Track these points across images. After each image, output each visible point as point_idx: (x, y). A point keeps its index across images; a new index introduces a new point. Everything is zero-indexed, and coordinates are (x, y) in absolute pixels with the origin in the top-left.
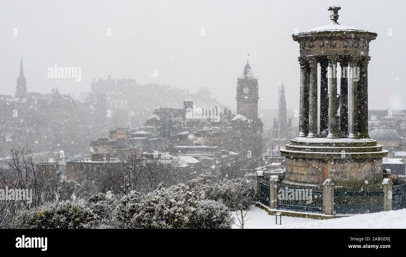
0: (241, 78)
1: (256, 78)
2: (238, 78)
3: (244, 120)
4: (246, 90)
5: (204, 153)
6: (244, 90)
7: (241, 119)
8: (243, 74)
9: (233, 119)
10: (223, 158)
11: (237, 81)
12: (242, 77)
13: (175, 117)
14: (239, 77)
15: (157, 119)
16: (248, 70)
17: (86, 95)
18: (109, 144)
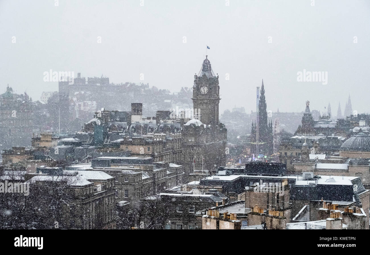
0: (199, 76)
1: (217, 76)
2: (195, 76)
3: (199, 125)
4: (204, 90)
5: (131, 166)
6: (201, 89)
7: (196, 124)
8: (201, 70)
9: (187, 124)
10: (155, 172)
11: (194, 79)
12: (200, 74)
13: (120, 121)
14: (197, 75)
15: (97, 123)
16: (207, 66)
17: (49, 96)
18: (27, 153)
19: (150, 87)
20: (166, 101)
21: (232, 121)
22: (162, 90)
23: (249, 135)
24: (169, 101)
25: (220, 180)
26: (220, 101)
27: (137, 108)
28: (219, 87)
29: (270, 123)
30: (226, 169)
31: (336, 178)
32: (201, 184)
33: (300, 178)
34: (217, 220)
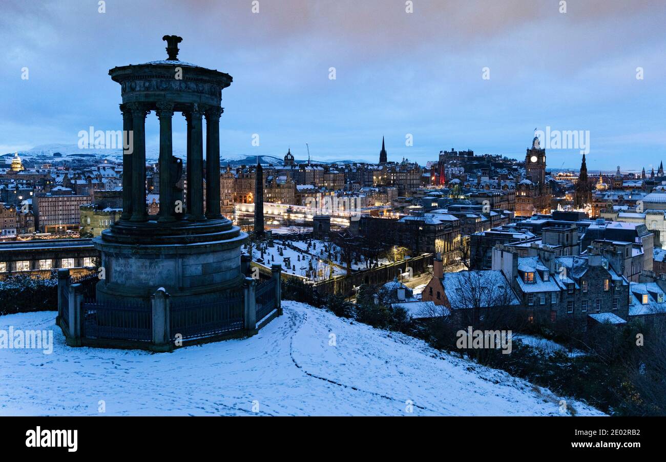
14: (528, 148)
17: (432, 164)
25: (532, 223)
27: (485, 172)
31: (622, 224)
32: (516, 225)
33: (594, 223)
34: (502, 251)
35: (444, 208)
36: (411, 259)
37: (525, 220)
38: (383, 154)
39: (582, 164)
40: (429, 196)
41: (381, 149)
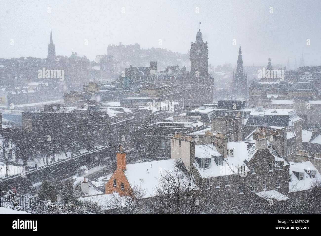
2: (191, 43)
4: (198, 52)
6: (196, 52)
8: (196, 39)
11: (191, 45)
12: (195, 41)
14: (193, 42)
16: (199, 36)
17: (101, 57)
18: (78, 96)
19: (168, 50)
20: (178, 60)
21: (223, 72)
22: (175, 52)
23: (232, 81)
24: (180, 60)
25: (200, 112)
26: (209, 59)
27: (154, 65)
28: (208, 50)
29: (245, 74)
30: (205, 105)
31: (277, 110)
32: (187, 115)
33: (254, 110)
34: (180, 141)
35: (116, 101)
36: (88, 152)
37: (193, 110)
38: (51, 48)
39: (239, 56)
40: (101, 89)
41: (49, 43)
